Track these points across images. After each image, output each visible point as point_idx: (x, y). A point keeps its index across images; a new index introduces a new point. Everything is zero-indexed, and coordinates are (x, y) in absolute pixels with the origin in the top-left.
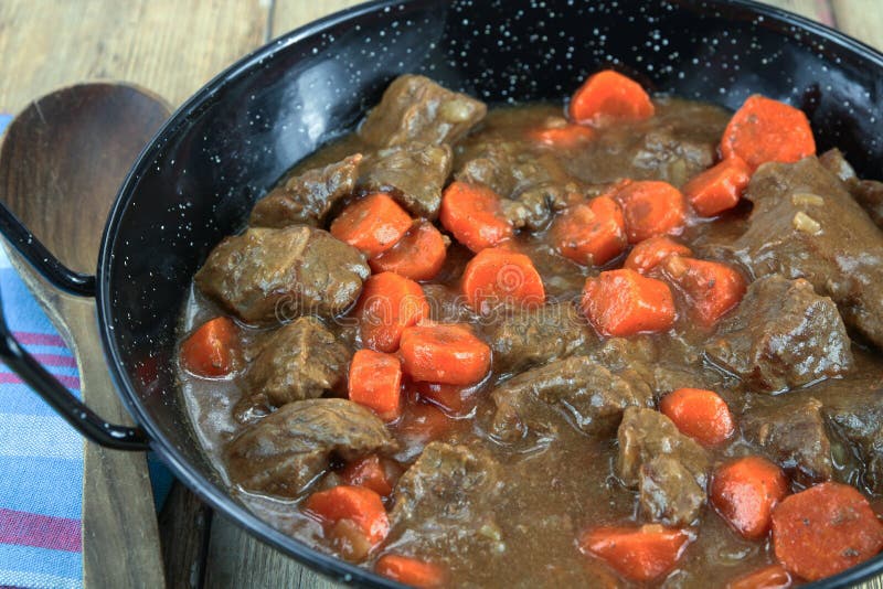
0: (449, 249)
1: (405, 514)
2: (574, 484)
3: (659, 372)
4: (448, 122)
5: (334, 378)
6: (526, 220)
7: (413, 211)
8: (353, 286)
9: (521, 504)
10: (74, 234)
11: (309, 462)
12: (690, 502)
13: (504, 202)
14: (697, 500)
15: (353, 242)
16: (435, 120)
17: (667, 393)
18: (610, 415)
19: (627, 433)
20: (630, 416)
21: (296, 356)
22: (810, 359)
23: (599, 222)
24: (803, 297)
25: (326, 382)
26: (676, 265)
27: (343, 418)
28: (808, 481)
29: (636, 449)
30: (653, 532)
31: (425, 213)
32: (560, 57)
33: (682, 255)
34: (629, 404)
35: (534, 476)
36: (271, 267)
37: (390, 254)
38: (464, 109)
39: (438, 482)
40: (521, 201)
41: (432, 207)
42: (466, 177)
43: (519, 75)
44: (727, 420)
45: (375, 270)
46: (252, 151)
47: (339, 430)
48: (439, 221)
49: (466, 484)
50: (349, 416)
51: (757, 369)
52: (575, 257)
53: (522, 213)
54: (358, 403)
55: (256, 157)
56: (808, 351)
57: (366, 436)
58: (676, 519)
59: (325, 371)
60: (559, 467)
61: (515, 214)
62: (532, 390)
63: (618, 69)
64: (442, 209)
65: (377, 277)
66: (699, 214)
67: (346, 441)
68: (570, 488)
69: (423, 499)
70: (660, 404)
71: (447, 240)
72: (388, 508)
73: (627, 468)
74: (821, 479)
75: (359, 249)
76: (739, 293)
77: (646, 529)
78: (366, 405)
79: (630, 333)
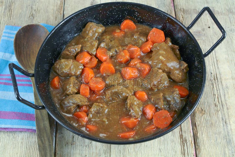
0: (98, 62)
1: (90, 117)
2: (119, 109)
3: (135, 87)
4: (98, 33)
5: (77, 90)
6: (112, 55)
7: (91, 55)
8: (81, 70)
9: (110, 114)
10: (30, 55)
11: (74, 107)
12: (139, 114)
13: (108, 51)
14: (140, 114)
15: (80, 62)
16: (95, 32)
17: (136, 92)
18: (126, 97)
19: (128, 101)
20: (129, 97)
21: (71, 87)
22: (161, 84)
23: (125, 56)
24: (160, 74)
25: (76, 91)
26: (138, 65)
27: (79, 99)
28: (160, 109)
29: (130, 104)
30: (133, 120)
31: (93, 55)
32: (119, 17)
33: (140, 63)
34: (129, 95)
35: (113, 108)
36: (66, 68)
37: (87, 63)
38: (101, 29)
39: (96, 111)
40: (111, 51)
41: (94, 53)
42: (100, 47)
43: (111, 20)
44: (146, 97)
45: (84, 67)
46: (62, 40)
47: (79, 102)
48: (96, 56)
49: (101, 110)
50: (81, 98)
51: (152, 87)
52: (121, 63)
53: (111, 54)
54: (82, 95)
55: (62, 41)
56: (161, 83)
57: (83, 103)
58: (137, 117)
59: (76, 89)
60: (117, 106)
61: (110, 54)
62: (112, 92)
63: (130, 19)
64: (96, 54)
65: (85, 68)
66: (143, 53)
67: (80, 104)
68: (119, 110)
69: (94, 114)
70: (135, 94)
71: (97, 60)
72: (87, 116)
73: (128, 107)
74: (162, 109)
75: (81, 63)
76: (150, 70)
77: (131, 119)
78: (83, 95)
79: (130, 79)
